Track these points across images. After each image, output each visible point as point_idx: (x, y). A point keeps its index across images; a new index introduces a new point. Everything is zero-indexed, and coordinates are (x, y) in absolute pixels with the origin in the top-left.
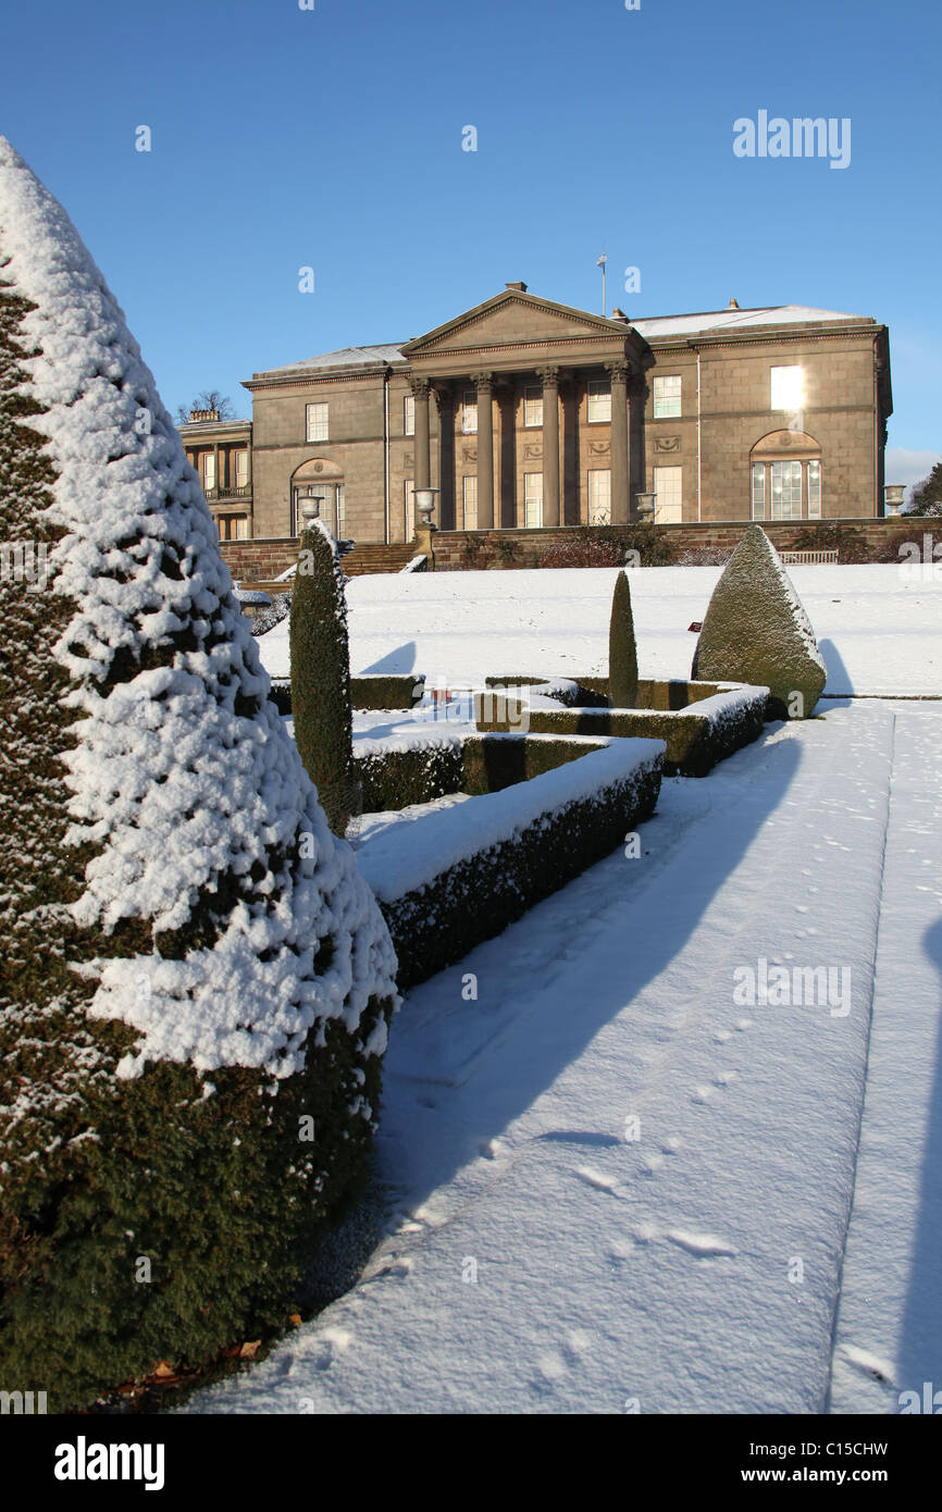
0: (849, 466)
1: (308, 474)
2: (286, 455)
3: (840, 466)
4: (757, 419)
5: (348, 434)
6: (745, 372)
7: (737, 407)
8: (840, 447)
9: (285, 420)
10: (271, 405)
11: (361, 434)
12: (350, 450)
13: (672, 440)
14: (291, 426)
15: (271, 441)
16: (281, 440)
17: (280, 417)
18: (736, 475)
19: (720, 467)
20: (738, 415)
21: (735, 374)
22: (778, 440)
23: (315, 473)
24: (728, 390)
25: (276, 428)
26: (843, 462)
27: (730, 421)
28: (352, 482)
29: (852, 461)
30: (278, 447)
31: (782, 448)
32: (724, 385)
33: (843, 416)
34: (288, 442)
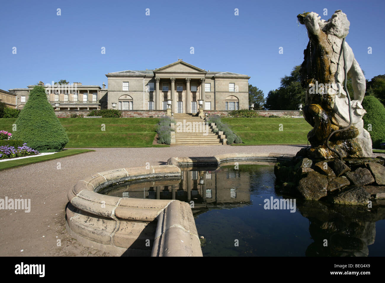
0: (244, 103)
1: (123, 98)
2: (117, 93)
3: (243, 103)
4: (227, 93)
5: (134, 90)
6: (224, 84)
7: (223, 91)
8: (242, 100)
9: (117, 85)
10: (113, 81)
11: (137, 90)
12: (134, 93)
13: (209, 96)
14: (119, 87)
15: (113, 90)
16: (116, 90)
17: (116, 84)
18: (223, 104)
19: (219, 102)
20: (223, 92)
21: (222, 84)
22: (230, 98)
23: (125, 98)
24: (221, 87)
25: (115, 87)
26: (243, 102)
27: (221, 93)
28: (135, 101)
29: (245, 102)
30: (115, 91)
31: (231, 99)
32: (220, 86)
33: (243, 94)
34: (118, 90)
